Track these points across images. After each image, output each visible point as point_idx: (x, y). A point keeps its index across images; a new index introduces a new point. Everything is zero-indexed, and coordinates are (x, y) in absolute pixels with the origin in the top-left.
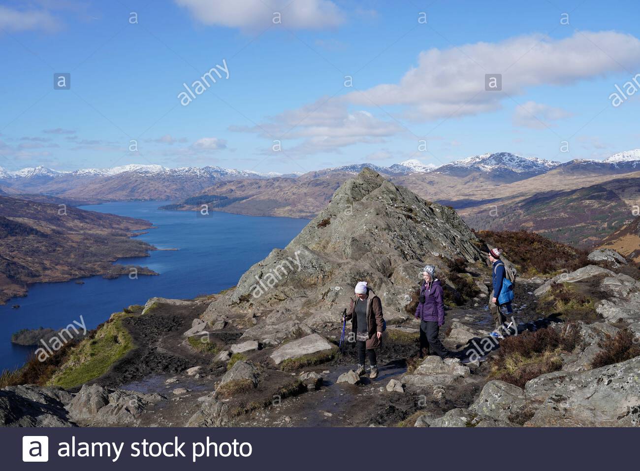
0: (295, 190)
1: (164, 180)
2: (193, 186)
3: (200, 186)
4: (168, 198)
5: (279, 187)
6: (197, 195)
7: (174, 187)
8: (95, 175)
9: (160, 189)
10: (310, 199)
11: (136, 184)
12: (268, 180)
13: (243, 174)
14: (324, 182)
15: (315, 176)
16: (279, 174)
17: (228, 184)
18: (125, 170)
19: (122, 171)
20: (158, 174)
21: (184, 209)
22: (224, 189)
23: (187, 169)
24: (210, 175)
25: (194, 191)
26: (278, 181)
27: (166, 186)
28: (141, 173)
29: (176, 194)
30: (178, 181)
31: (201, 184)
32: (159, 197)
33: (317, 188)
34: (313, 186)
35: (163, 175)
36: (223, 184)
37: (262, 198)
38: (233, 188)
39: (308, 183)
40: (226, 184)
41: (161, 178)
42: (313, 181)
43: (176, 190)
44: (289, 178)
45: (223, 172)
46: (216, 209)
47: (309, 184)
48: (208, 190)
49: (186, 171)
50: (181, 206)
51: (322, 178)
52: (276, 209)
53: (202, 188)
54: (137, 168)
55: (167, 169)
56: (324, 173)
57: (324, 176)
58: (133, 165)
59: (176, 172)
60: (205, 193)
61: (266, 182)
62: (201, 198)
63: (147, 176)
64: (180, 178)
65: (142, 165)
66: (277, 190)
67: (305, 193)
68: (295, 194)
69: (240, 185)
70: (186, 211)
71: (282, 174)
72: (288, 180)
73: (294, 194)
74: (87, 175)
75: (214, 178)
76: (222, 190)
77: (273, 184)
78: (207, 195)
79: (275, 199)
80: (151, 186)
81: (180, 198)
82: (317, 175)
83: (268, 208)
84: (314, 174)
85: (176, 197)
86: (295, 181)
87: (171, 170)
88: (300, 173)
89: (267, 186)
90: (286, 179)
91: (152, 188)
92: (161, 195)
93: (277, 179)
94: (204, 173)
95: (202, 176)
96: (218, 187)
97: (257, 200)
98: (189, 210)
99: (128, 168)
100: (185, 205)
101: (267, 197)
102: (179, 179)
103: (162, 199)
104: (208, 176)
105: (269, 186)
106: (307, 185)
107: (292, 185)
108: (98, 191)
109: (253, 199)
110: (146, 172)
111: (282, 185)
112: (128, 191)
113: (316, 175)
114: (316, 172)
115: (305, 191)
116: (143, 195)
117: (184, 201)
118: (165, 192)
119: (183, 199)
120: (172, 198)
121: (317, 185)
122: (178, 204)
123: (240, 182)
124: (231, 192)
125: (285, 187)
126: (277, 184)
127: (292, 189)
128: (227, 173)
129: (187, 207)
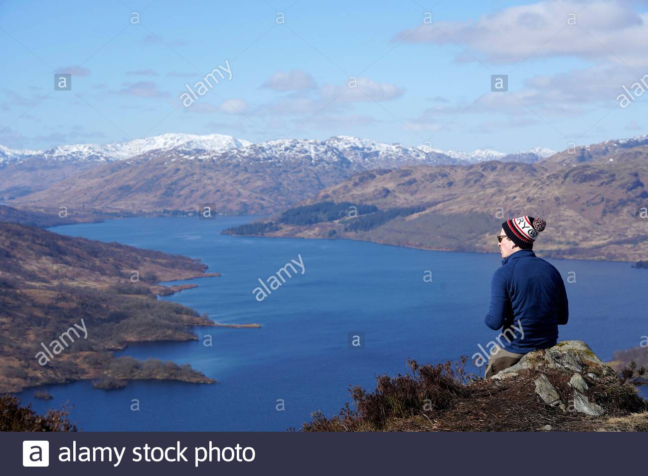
0: (532, 192)
1: (237, 169)
2: (301, 181)
3: (316, 182)
4: (245, 209)
5: (497, 183)
6: (308, 202)
7: (259, 183)
8: (91, 157)
9: (228, 188)
10: (569, 213)
11: (176, 178)
12: (471, 167)
13: (413, 155)
14: (601, 172)
15: (582, 159)
16: (497, 154)
17: (378, 176)
18: (154, 147)
19: (147, 149)
20: (225, 155)
21: (278, 234)
22: (371, 188)
23: (287, 144)
24: (339, 156)
25: (302, 192)
26: (494, 169)
27: (241, 183)
28: (189, 153)
29: (263, 200)
30: (268, 170)
31: (318, 178)
32: (224, 207)
33: (585, 187)
34: (574, 181)
35: (233, 157)
36: (367, 177)
37: (455, 209)
38: (391, 186)
39: (563, 174)
40: (374, 177)
41: (229, 164)
42: (575, 169)
43: (263, 190)
44: (520, 164)
45: (370, 149)
46: (351, 234)
47: (565, 177)
48: (334, 191)
49: (286, 149)
50: (272, 227)
51: (597, 163)
52: (487, 235)
53: (322, 186)
54: (181, 142)
55: (246, 144)
56: (603, 151)
57: (604, 157)
58: (172, 135)
59: (263, 149)
60: (327, 196)
61: (466, 172)
62: (317, 208)
63: (201, 161)
64: (271, 163)
65: (190, 136)
66: (492, 190)
67: (557, 199)
68: (533, 199)
69: (407, 179)
70: (284, 237)
71: (503, 154)
72: (518, 168)
73: (530, 200)
74: (73, 159)
75: (349, 163)
76: (364, 191)
77: (482, 176)
78: (332, 203)
79: (485, 211)
80: (209, 181)
81: (271, 210)
82: (586, 155)
83: (471, 233)
84: (579, 154)
85: (263, 208)
86: (535, 170)
87: (253, 147)
88: (546, 151)
89: (467, 182)
90: (511, 165)
91: (210, 188)
92: (229, 201)
93: (490, 165)
94: (326, 152)
95: (321, 160)
96: (356, 185)
97: (445, 213)
98: (290, 236)
99: (162, 142)
100: (281, 225)
101: (466, 207)
102: (268, 167)
103: (231, 210)
104: (335, 159)
105: (472, 182)
106: (561, 179)
107: (527, 179)
108: (97, 192)
109: (434, 212)
110: (200, 151)
111: (504, 179)
112: (159, 193)
113: (583, 155)
114: (583, 150)
115: (557, 193)
116: (191, 203)
117: (279, 215)
118: (239, 195)
119: (277, 211)
120: (253, 209)
121: (586, 179)
122: (266, 222)
123: (406, 173)
124: (385, 196)
125: (510, 183)
126: (491, 177)
127: (527, 190)
128: (377, 153)
129: (287, 229)
